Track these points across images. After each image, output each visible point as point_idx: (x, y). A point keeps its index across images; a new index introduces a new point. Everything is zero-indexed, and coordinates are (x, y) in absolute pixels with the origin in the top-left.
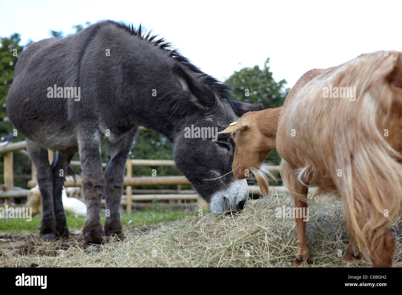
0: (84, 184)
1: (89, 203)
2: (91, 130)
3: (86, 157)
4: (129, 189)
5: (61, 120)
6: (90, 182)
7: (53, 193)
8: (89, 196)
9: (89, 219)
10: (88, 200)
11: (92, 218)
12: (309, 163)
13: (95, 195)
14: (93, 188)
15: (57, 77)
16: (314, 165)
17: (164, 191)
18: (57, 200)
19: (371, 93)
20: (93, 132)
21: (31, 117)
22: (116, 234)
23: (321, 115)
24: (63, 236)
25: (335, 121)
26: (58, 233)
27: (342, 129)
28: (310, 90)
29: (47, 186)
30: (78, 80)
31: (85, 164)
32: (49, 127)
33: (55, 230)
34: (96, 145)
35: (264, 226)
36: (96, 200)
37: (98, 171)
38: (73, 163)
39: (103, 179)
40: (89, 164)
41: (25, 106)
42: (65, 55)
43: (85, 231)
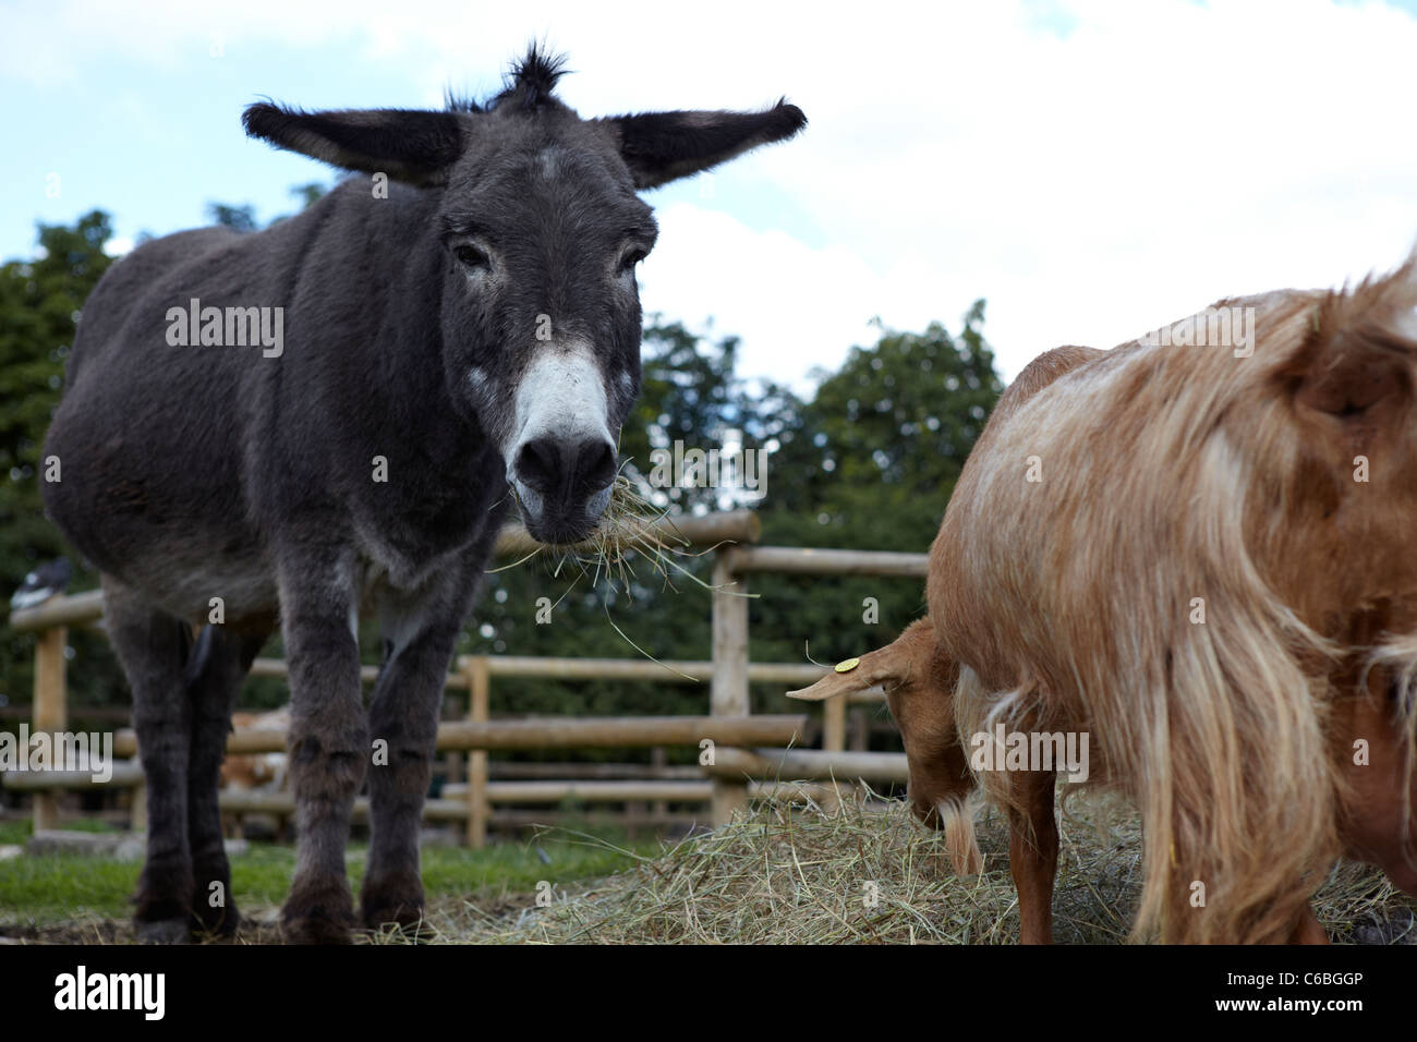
0: (293, 745)
1: (309, 813)
2: (321, 554)
3: (304, 649)
4: (478, 762)
5: (226, 519)
6: (315, 737)
7: (190, 773)
8: (308, 788)
9: (307, 871)
10: (307, 801)
11: (316, 866)
12: (1031, 676)
13: (330, 786)
14: (322, 761)
15: (213, 367)
16: (1045, 685)
17: (605, 770)
18: (200, 801)
19: (1230, 434)
20: (329, 560)
21: (126, 504)
22: (398, 925)
23: (1068, 507)
24: (216, 929)
25: (1118, 530)
26: (200, 920)
27: (1138, 559)
28: (1042, 417)
29: (167, 748)
30: (276, 375)
31: (300, 673)
32: (185, 543)
33: (189, 908)
34: (337, 606)
35: (907, 901)
36: (334, 802)
37: (343, 701)
38: (260, 665)
39: (361, 728)
40: (311, 673)
41: (107, 462)
42: (244, 287)
43: (289, 912)
